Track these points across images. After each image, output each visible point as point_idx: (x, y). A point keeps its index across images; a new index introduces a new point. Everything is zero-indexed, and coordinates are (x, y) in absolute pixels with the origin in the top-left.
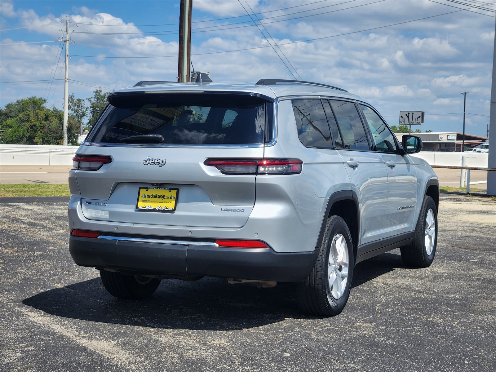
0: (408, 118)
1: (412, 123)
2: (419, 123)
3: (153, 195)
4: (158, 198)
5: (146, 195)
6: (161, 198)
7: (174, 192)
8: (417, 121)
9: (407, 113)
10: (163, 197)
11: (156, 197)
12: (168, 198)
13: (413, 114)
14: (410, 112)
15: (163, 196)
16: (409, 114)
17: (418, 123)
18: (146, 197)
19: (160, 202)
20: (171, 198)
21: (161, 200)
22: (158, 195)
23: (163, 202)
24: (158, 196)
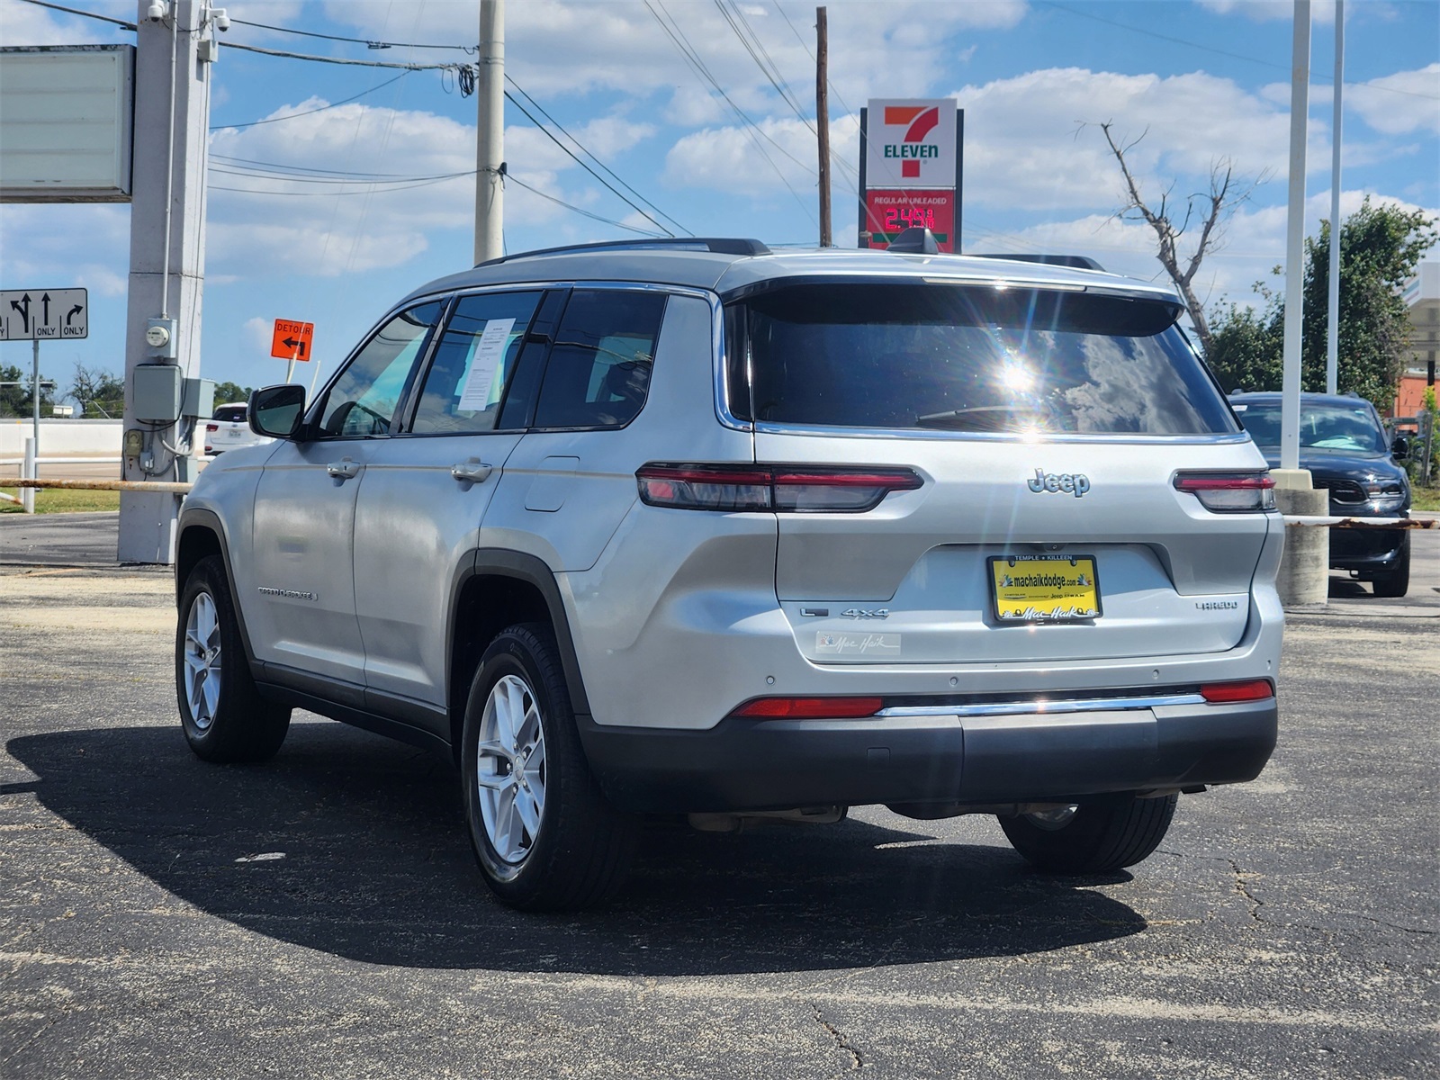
0: (25, 315)
1: (45, 331)
2: (78, 331)
3: (1031, 579)
4: (1046, 585)
5: (1013, 580)
6: (1055, 585)
7: (1085, 567)
8: (69, 323)
9: (19, 297)
10: (1058, 582)
11: (1039, 582)
12: (1072, 583)
13: (46, 299)
14: (29, 293)
15: (1059, 578)
16: (26, 299)
17: (72, 331)
18: (1013, 584)
19: (1054, 597)
20: (1080, 584)
21: (1054, 590)
22: (1043, 576)
23: (1060, 597)
24: (1046, 578)
